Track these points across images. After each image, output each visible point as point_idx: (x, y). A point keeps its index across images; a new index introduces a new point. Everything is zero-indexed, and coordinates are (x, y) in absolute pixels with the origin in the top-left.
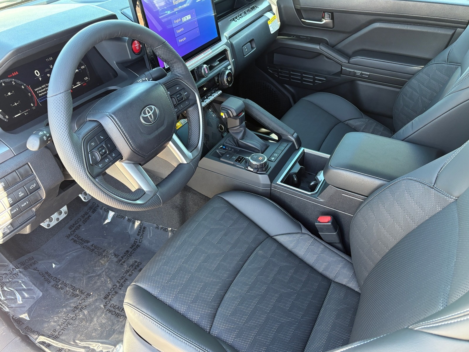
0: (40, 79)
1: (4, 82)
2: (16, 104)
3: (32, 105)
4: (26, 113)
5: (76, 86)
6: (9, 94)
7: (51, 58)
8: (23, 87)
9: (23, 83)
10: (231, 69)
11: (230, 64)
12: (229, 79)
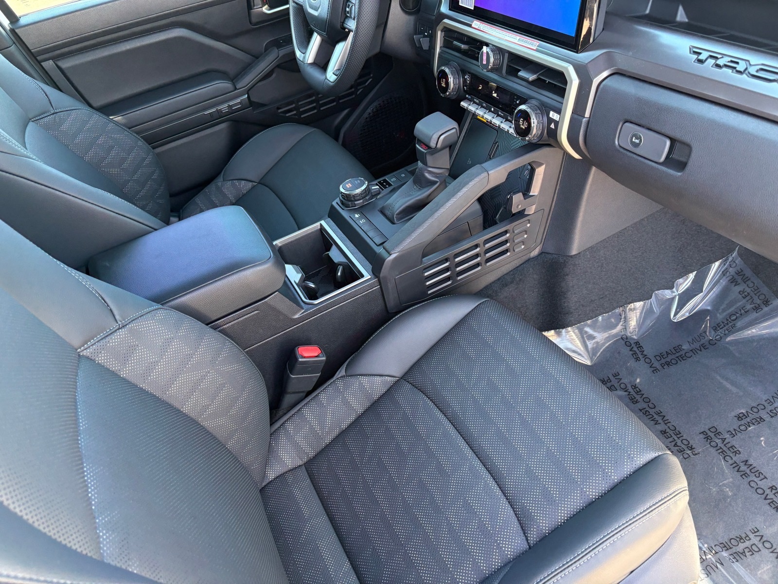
10: (557, 123)
11: (559, 111)
12: (523, 125)
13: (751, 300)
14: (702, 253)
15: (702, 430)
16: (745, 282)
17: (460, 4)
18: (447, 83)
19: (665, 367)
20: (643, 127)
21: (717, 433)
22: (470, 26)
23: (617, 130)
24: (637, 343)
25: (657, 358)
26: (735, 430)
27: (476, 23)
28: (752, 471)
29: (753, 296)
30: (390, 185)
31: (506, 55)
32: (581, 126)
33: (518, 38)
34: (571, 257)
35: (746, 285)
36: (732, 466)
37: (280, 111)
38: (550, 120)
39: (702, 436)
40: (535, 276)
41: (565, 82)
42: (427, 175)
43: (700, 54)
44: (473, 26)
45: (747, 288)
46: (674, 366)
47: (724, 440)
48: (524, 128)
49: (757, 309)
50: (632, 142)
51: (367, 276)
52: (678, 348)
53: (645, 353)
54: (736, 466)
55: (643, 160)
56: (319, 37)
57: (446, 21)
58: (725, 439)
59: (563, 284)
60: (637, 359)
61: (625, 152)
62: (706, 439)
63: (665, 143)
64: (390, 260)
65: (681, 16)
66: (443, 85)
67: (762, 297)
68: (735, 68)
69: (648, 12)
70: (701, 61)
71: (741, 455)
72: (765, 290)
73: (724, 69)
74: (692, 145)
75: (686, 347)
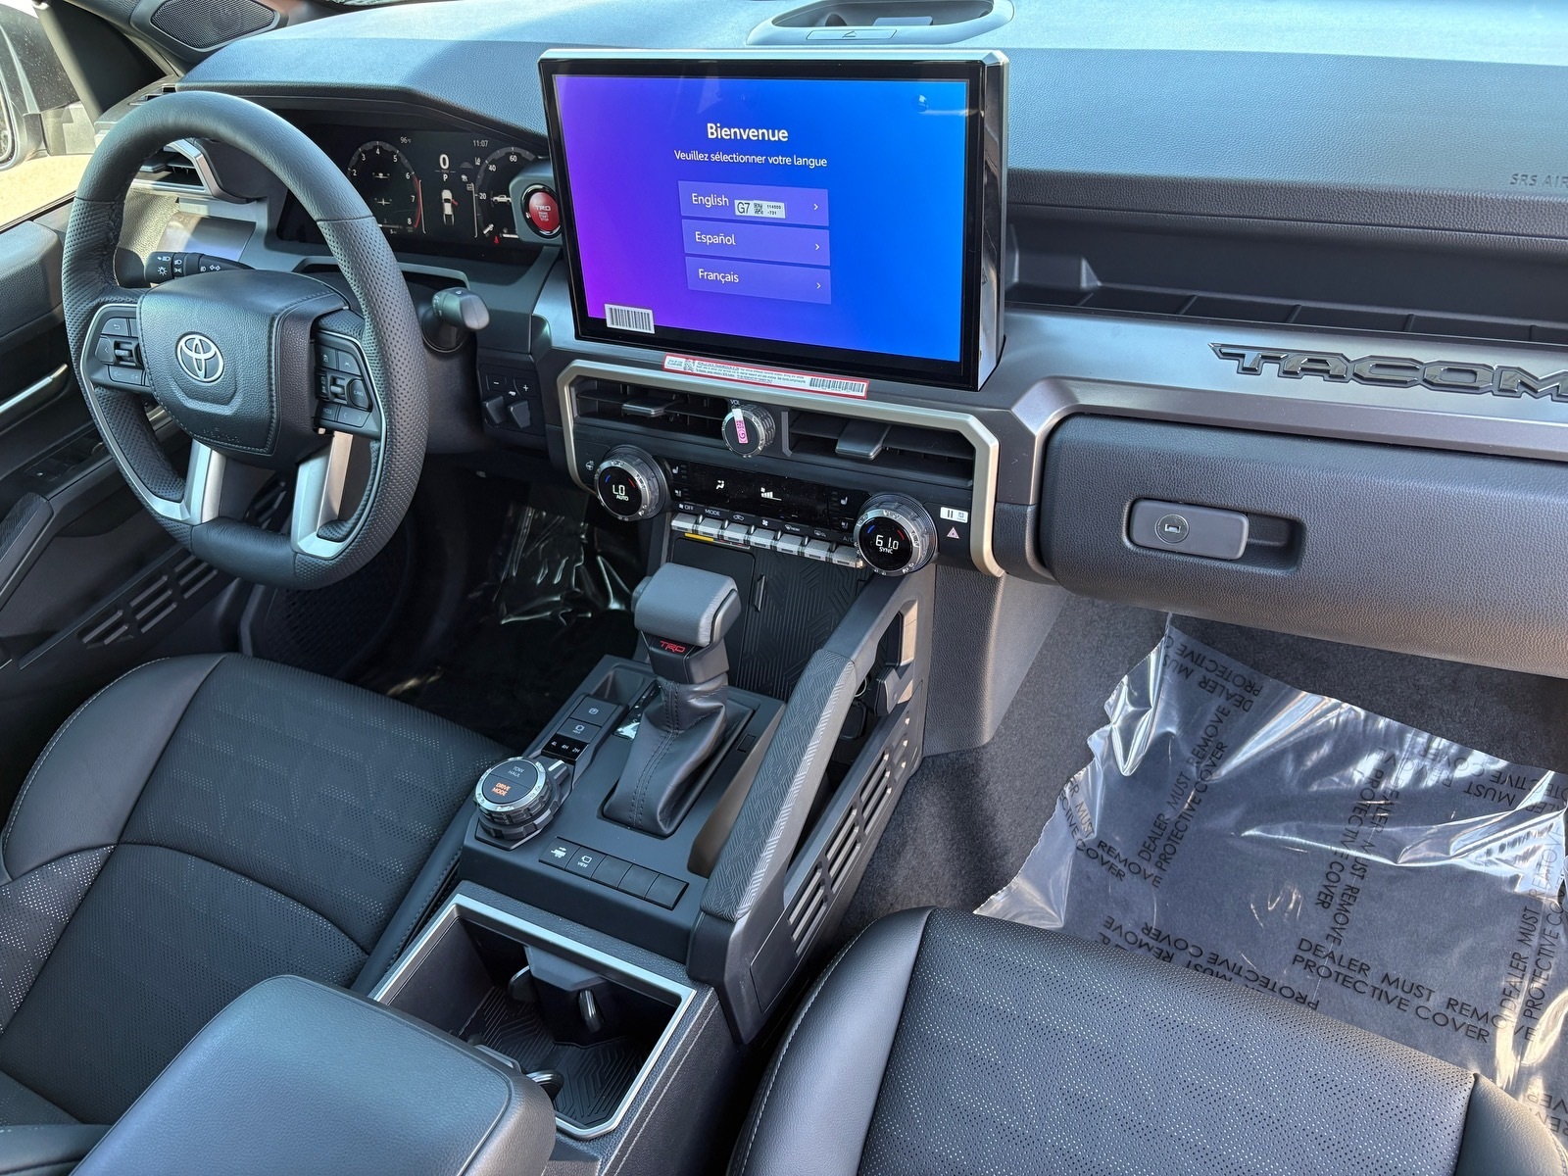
0: (445, 177)
1: (381, 148)
2: (383, 202)
3: (409, 220)
4: (394, 229)
5: (512, 236)
6: (381, 175)
7: (484, 143)
8: (408, 176)
9: (411, 169)
10: (964, 529)
11: (966, 506)
12: (886, 545)
13: (1225, 692)
14: (1126, 641)
15: (1292, 958)
16: (1200, 666)
17: (609, 325)
18: (634, 492)
19: (1163, 867)
20: (1175, 502)
21: (1315, 949)
22: (660, 367)
23: (1120, 517)
24: (1101, 844)
25: (1144, 855)
26: (1333, 929)
27: (673, 361)
28: (1406, 989)
29: (1224, 683)
30: (582, 745)
31: (785, 416)
32: (1024, 522)
33: (807, 379)
34: (984, 747)
35: (1204, 669)
36: (1375, 998)
37: (86, 640)
38: (944, 526)
39: (1299, 966)
40: (933, 810)
41: (970, 449)
42: (694, 702)
43: (1243, 356)
44: (667, 366)
45: (1208, 673)
46: (1175, 857)
47: (1331, 956)
48: (889, 551)
49: (1242, 703)
50: (1165, 535)
51: (687, 993)
52: (1159, 824)
53: (1123, 857)
54: (1380, 994)
55: (1196, 560)
56: (215, 455)
57: (579, 363)
58: (1332, 952)
59: (986, 804)
60: (1119, 875)
61: (1153, 553)
62: (1308, 969)
63: (1242, 523)
64: (738, 936)
65: (1087, 278)
66: (622, 496)
67: (1239, 681)
68: (1327, 372)
69: (1016, 280)
70: (1251, 371)
71: (1372, 971)
72: (1238, 668)
73: (1307, 379)
74: (1303, 519)
75: (1169, 815)
